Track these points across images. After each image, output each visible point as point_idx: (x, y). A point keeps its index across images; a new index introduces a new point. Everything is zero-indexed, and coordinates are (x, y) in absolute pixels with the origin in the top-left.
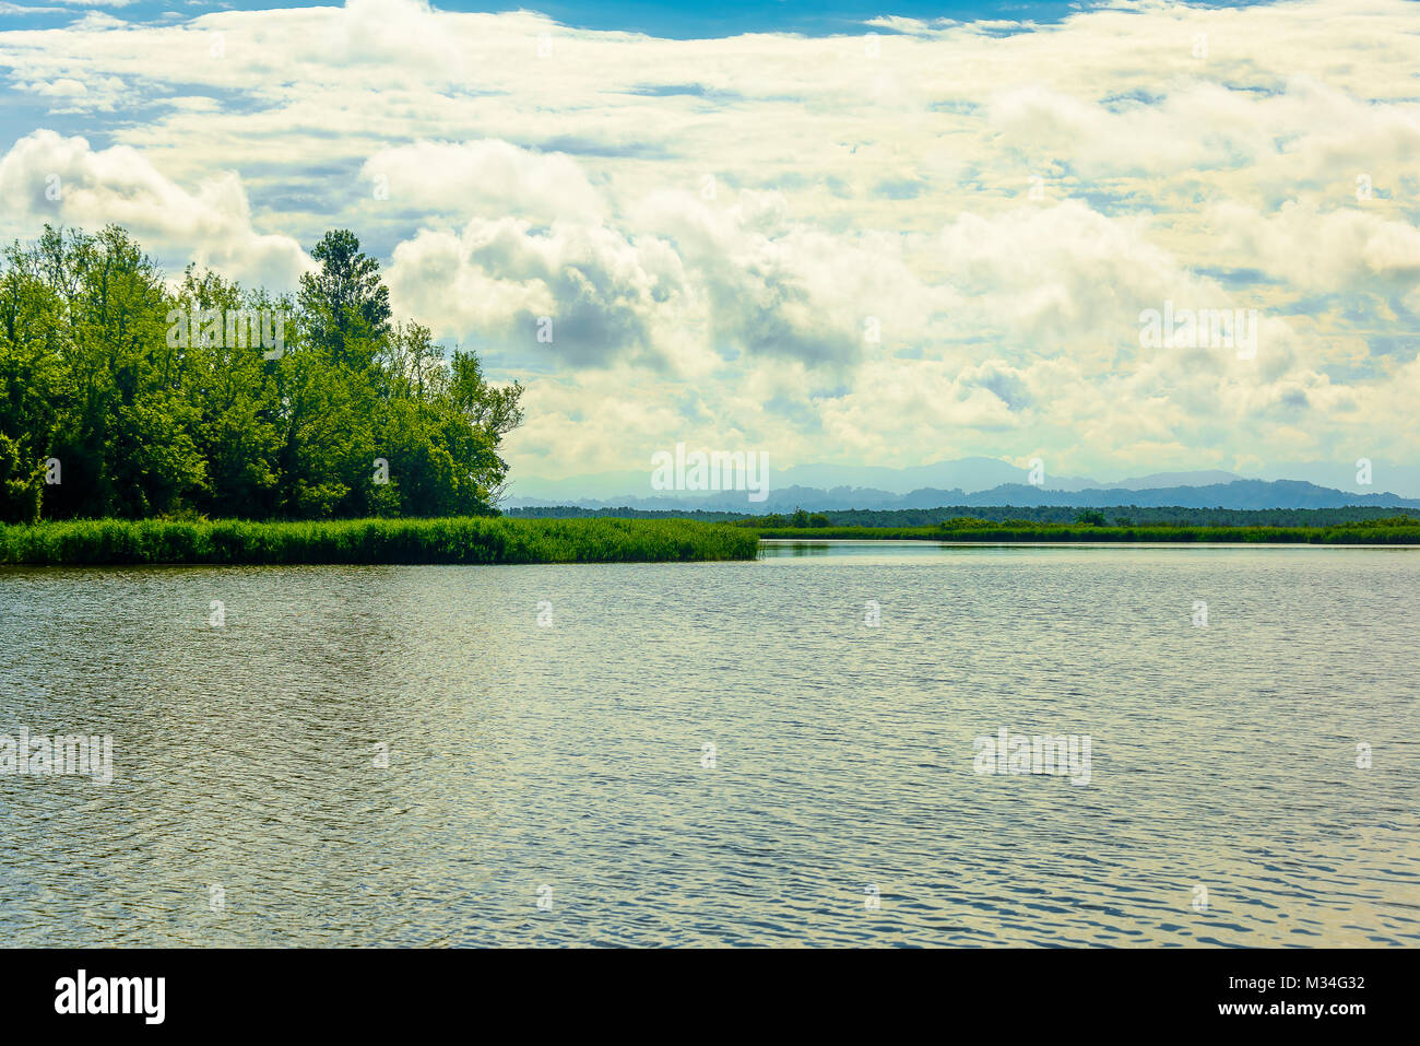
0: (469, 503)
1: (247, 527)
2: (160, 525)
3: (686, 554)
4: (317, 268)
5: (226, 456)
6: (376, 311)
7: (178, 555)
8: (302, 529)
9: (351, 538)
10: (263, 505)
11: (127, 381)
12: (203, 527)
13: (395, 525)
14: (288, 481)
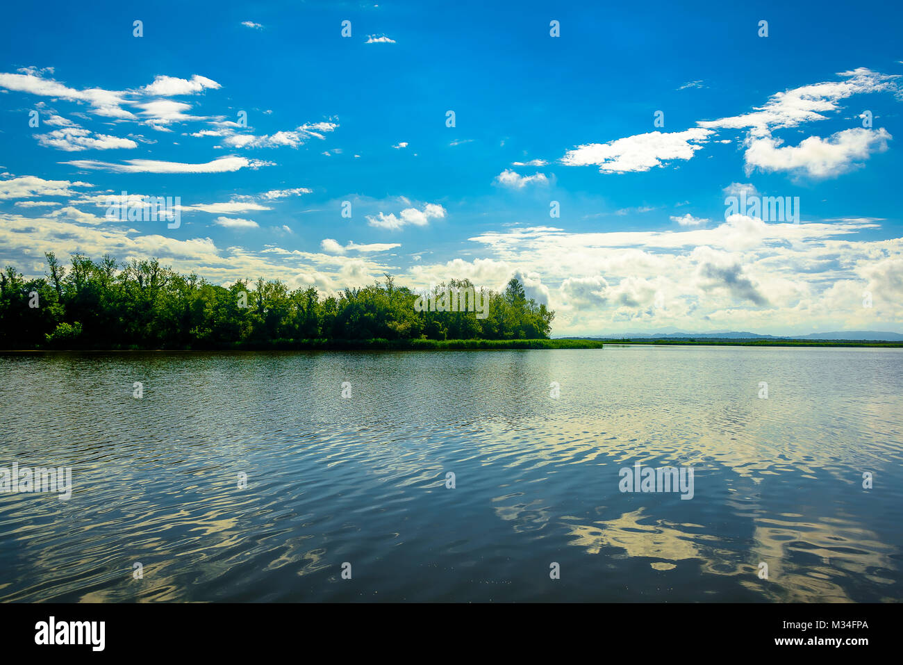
1: (488, 341)
2: (472, 341)
4: (509, 287)
5: (487, 327)
6: (522, 295)
7: (473, 348)
9: (510, 343)
12: (480, 341)
13: (526, 340)
14: (500, 332)
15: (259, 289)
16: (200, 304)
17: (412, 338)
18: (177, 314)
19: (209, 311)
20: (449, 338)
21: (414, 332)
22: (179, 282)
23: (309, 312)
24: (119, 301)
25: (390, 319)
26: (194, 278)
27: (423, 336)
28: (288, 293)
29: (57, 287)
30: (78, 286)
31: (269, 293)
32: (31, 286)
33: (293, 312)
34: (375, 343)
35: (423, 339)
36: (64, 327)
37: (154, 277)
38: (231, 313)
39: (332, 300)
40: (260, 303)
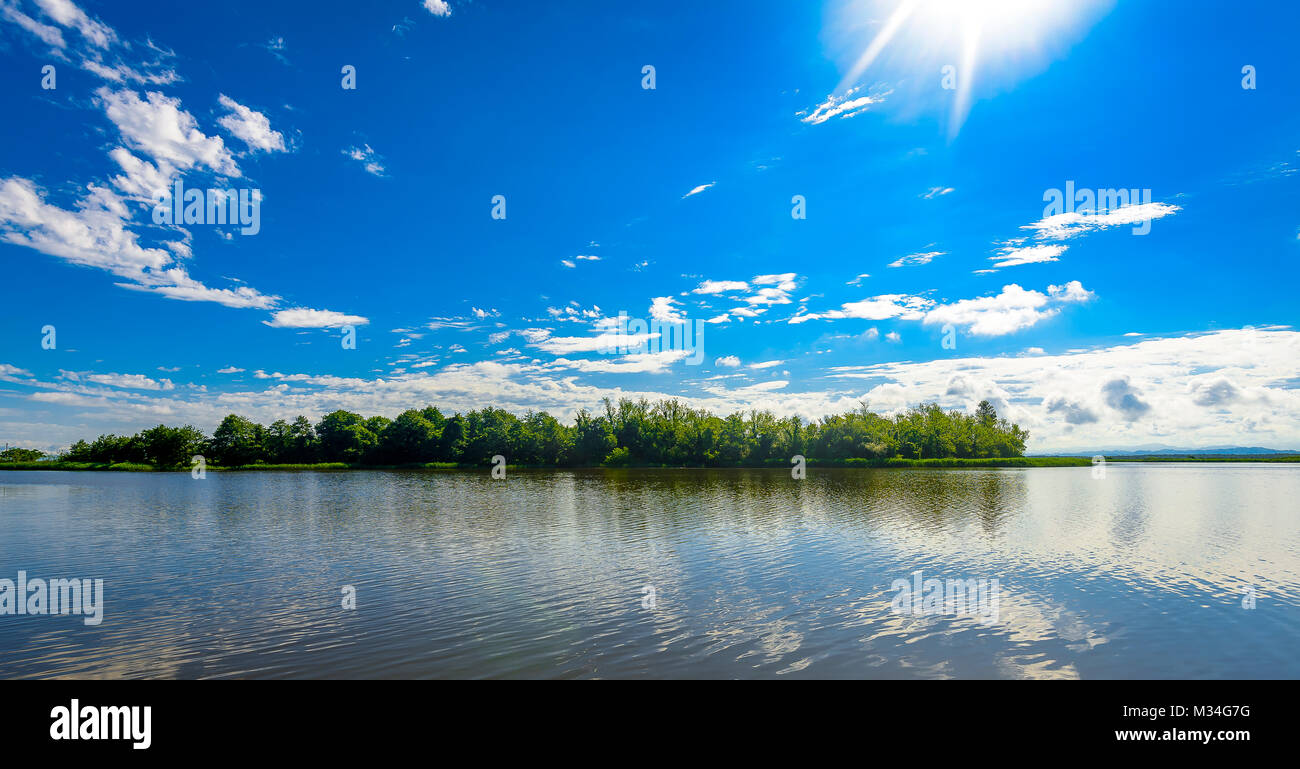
0: (1017, 455)
2: (946, 460)
3: (1073, 465)
4: (979, 408)
5: (960, 447)
6: (993, 416)
7: (950, 465)
8: (977, 460)
10: (969, 456)
11: (938, 432)
12: (955, 460)
13: (1000, 459)
14: (974, 451)
15: (753, 419)
16: (709, 432)
17: (889, 457)
18: (692, 440)
19: (716, 438)
20: (923, 458)
21: (890, 453)
22: (692, 415)
23: (795, 437)
24: (652, 431)
25: (867, 441)
26: (703, 412)
27: (899, 456)
28: (776, 421)
29: (611, 422)
30: (624, 422)
31: (761, 422)
32: (595, 422)
33: (782, 437)
34: (855, 462)
35: (899, 458)
36: (618, 451)
37: (674, 412)
38: (733, 438)
39: (813, 426)
40: (754, 430)
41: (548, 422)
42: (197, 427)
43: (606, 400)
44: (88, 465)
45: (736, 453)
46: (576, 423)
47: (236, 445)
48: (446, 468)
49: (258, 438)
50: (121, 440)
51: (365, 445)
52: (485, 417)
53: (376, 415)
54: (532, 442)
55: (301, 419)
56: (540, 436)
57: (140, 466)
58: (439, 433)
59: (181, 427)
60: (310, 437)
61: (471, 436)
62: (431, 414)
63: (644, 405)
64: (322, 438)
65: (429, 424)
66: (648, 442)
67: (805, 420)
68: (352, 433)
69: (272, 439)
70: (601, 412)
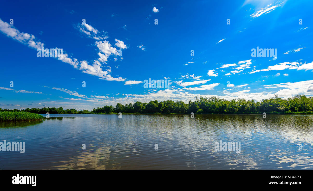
15: (239, 101)
16: (225, 105)
17: (286, 111)
18: (220, 107)
19: (227, 106)
20: (299, 111)
21: (287, 110)
22: (220, 100)
23: (253, 105)
24: (209, 105)
25: (278, 106)
26: (223, 99)
27: (289, 111)
28: (246, 101)
29: (198, 103)
30: (201, 102)
31: (241, 102)
32: (194, 103)
33: (248, 105)
34: (273, 113)
35: (290, 111)
36: (200, 110)
37: (215, 100)
38: (233, 106)
39: (259, 102)
40: (239, 104)
41: (182, 103)
42: (113, 106)
43: (196, 97)
44: (95, 113)
45: (234, 110)
46: (189, 103)
47: (119, 109)
48: (159, 114)
49: (123, 108)
50: (100, 108)
51: (143, 109)
52: (167, 102)
53: (145, 102)
54: (178, 108)
55: (131, 104)
56: (180, 106)
57: (103, 113)
58: (157, 106)
59: (110, 106)
60: (132, 107)
61: (164, 106)
62: (156, 102)
63: (206, 98)
64: (134, 107)
65: (155, 104)
66: (208, 108)
67: (256, 100)
68: (140, 106)
69: (125, 108)
70: (195, 100)
